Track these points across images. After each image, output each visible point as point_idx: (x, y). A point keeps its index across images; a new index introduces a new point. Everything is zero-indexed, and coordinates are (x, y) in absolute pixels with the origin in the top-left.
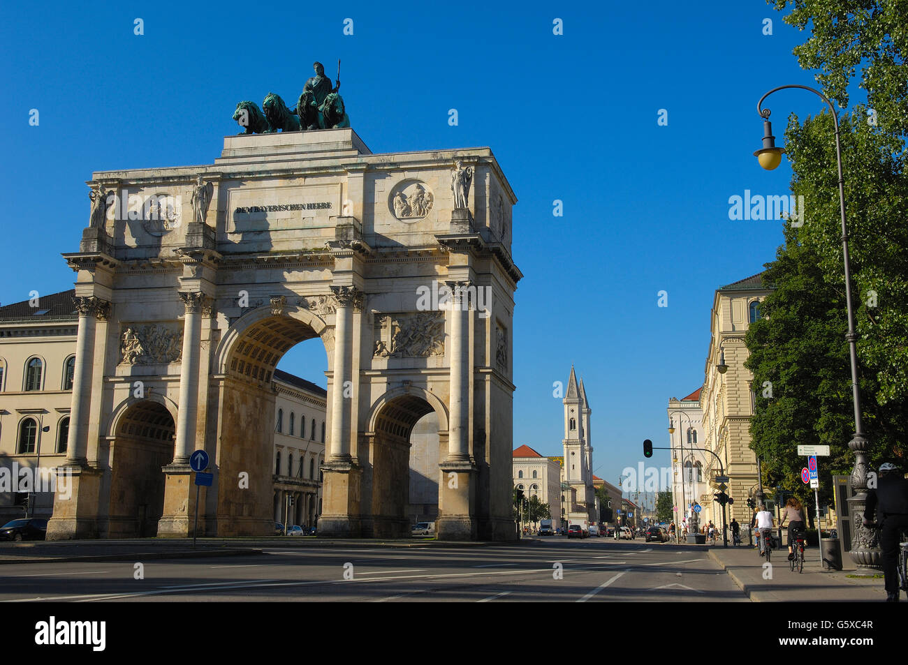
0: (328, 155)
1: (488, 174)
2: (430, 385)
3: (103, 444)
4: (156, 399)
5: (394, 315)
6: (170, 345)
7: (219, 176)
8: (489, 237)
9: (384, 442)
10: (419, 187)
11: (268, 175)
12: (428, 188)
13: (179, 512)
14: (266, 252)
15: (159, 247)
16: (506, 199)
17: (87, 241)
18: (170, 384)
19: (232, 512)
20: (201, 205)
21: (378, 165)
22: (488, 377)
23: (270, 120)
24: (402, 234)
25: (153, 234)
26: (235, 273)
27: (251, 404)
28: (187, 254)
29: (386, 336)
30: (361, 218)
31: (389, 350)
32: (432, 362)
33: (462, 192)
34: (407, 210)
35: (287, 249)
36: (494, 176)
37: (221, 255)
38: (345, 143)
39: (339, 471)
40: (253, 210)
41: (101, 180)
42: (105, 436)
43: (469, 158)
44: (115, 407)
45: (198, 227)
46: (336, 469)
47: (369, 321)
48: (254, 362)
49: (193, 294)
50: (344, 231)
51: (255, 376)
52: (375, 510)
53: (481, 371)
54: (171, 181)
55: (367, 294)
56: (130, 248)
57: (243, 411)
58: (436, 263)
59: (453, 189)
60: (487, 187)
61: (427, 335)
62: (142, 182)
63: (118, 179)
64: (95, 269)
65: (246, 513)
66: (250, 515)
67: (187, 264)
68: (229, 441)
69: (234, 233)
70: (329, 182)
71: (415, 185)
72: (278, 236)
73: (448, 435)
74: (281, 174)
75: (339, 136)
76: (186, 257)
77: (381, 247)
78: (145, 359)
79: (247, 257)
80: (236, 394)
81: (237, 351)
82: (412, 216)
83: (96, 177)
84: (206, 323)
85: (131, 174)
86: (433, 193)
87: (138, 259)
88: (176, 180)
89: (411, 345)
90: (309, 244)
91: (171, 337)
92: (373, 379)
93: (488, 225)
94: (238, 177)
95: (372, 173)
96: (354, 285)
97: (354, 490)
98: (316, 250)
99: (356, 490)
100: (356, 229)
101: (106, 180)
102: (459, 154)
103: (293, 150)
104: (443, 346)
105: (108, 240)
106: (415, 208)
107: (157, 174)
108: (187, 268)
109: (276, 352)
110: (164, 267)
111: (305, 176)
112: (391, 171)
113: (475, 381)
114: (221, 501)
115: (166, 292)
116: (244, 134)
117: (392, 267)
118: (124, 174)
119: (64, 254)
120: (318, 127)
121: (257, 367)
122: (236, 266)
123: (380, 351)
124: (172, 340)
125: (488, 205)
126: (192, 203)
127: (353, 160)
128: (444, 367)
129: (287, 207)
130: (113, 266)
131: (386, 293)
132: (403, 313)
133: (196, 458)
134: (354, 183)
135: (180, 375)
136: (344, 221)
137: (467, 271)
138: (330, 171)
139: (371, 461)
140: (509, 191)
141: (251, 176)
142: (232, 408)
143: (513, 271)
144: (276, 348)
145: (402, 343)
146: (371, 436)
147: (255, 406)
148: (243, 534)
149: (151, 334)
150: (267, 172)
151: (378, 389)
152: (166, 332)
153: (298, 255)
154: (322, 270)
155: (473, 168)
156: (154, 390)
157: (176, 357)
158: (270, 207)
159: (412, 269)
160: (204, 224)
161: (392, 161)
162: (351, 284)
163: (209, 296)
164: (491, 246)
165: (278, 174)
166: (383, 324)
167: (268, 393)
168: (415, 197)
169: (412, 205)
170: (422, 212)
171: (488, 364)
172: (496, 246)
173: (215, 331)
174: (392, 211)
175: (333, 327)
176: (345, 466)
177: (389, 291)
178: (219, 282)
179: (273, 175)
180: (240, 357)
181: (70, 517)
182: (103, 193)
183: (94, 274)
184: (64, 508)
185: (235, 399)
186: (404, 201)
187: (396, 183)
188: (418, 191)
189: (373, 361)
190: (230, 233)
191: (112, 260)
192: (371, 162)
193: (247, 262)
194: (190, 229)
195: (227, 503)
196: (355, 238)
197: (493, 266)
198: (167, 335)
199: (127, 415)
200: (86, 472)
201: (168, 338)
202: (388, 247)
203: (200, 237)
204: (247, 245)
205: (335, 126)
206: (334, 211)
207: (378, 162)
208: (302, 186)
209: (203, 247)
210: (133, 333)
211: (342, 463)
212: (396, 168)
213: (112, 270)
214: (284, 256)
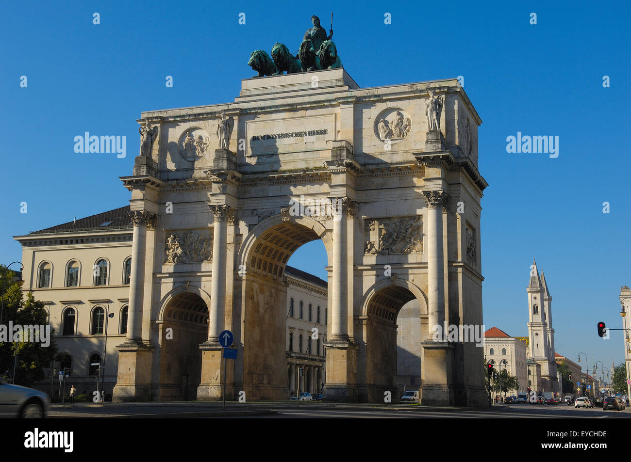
0: (324, 91)
1: (456, 101)
2: (411, 277)
3: (154, 327)
4: (193, 291)
5: (381, 220)
6: (203, 247)
7: (238, 112)
8: (459, 152)
9: (375, 324)
10: (399, 114)
11: (277, 109)
12: (406, 115)
13: (213, 381)
14: (276, 171)
15: (192, 169)
16: (472, 121)
17: (138, 166)
18: (203, 279)
19: (255, 381)
20: (225, 135)
21: (365, 97)
22: (460, 270)
23: (277, 65)
24: (387, 153)
25: (189, 159)
26: (253, 189)
27: (268, 294)
28: (214, 175)
29: (374, 237)
30: (352, 141)
31: (377, 249)
32: (412, 258)
33: (435, 116)
34: (389, 134)
35: (293, 169)
36: (462, 102)
37: (241, 175)
38: (338, 80)
39: (338, 348)
40: (266, 138)
41: (148, 119)
42: (155, 320)
43: (440, 88)
44: (162, 297)
45: (224, 153)
46: (337, 346)
47: (360, 224)
48: (269, 260)
49: (220, 207)
50: (339, 152)
51: (270, 272)
52: (369, 380)
53: (454, 264)
54: (201, 117)
55: (358, 203)
56: (171, 171)
57: (261, 299)
58: (414, 176)
59: (427, 115)
60: (456, 112)
61: (408, 236)
62: (179, 119)
63: (160, 117)
64: (145, 189)
65: (265, 381)
66: (269, 384)
67: (215, 182)
68: (250, 324)
69: (251, 157)
70: (325, 113)
71: (395, 113)
72: (285, 158)
73: (428, 318)
74: (287, 108)
75: (334, 75)
76: (214, 177)
77: (369, 164)
78: (185, 259)
79: (261, 176)
80: (256, 286)
81: (255, 251)
82: (394, 138)
83: (143, 116)
84: (230, 229)
85: (171, 113)
86: (410, 119)
87: (177, 180)
88: (205, 116)
89: (395, 244)
90: (311, 164)
91: (204, 241)
92: (365, 273)
93: (457, 143)
94: (253, 111)
95: (360, 104)
96: (348, 196)
97: (351, 363)
98: (317, 169)
99: (353, 363)
100: (348, 150)
101: (152, 118)
102: (432, 85)
103: (296, 88)
104: (422, 244)
105: (154, 166)
106: (396, 132)
107: (190, 112)
108: (214, 186)
109: (286, 252)
110: (197, 185)
111: (306, 109)
112: (375, 102)
113: (450, 273)
114: (246, 372)
115: (199, 205)
116: (257, 77)
117: (378, 181)
118: (165, 113)
119: (121, 178)
120: (315, 69)
121: (271, 264)
122: (253, 183)
123: (370, 250)
124: (205, 243)
125: (457, 127)
126: (217, 134)
127: (344, 95)
128: (423, 262)
129: (292, 134)
130: (158, 186)
131: (374, 202)
132: (389, 218)
133: (223, 337)
134: (346, 113)
135: (211, 272)
136: (338, 144)
137: (440, 182)
138: (326, 104)
139: (365, 340)
140: (475, 114)
141: (264, 111)
142: (252, 297)
143: (479, 181)
144: (287, 248)
145: (388, 242)
146: (364, 319)
147: (271, 295)
148: (263, 399)
149: (188, 239)
150: (276, 106)
151: (369, 280)
152: (200, 237)
153: (302, 173)
154: (321, 185)
155: (443, 96)
156: (192, 284)
157: (208, 257)
158: (279, 135)
159: (394, 181)
160: (227, 150)
161: (376, 93)
162: (345, 195)
163: (232, 207)
164: (460, 161)
165: (285, 108)
166: (372, 227)
167: (281, 285)
168: (395, 122)
169: (393, 129)
170: (402, 134)
171: (460, 259)
172: (464, 160)
173: (238, 235)
174: (377, 134)
175: (331, 231)
176: (344, 344)
177: (375, 200)
178: (240, 196)
179: (280, 109)
180: (258, 256)
181: (130, 384)
182: (149, 128)
183: (144, 192)
184: (125, 377)
185: (255, 291)
186: (387, 126)
187: (380, 112)
188: (398, 117)
189: (364, 258)
190: (248, 157)
191: (158, 181)
192: (359, 95)
193: (261, 180)
194: (216, 155)
195: (251, 373)
196: (347, 157)
197: (462, 178)
198: (201, 239)
199: (172, 304)
200: (141, 349)
201: (202, 242)
202: (375, 164)
203: (224, 161)
204: (261, 166)
205: (330, 67)
206: (330, 136)
207: (365, 95)
208: (304, 117)
209: (227, 169)
210: (175, 238)
211: (342, 341)
212: (380, 99)
213: (158, 189)
214: (291, 174)
